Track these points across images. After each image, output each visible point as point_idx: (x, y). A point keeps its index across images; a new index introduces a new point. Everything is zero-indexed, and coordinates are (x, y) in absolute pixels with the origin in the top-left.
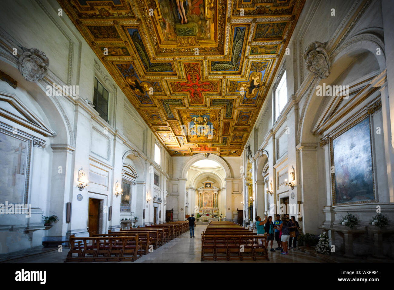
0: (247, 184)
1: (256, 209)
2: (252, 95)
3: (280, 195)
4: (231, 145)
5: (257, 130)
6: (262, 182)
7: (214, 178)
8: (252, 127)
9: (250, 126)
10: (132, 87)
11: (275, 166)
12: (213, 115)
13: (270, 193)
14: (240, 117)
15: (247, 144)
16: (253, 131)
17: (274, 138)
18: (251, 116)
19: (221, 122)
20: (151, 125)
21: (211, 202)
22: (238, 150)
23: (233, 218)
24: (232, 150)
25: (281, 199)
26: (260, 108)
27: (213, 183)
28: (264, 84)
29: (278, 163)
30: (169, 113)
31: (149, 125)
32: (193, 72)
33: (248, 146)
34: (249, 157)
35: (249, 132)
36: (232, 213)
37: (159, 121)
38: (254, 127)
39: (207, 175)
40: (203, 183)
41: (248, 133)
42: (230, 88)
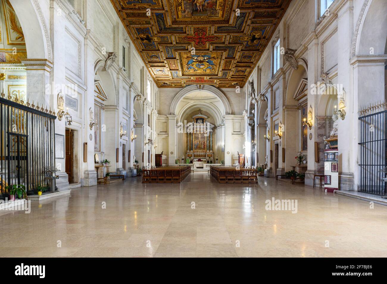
0: (250, 124)
1: (257, 154)
2: (254, 43)
3: (275, 141)
4: (231, 78)
5: (261, 70)
6: (264, 125)
7: (208, 111)
8: (255, 65)
9: (253, 63)
10: (142, 39)
11: (272, 116)
12: (214, 55)
13: (268, 139)
14: (243, 57)
15: (250, 79)
16: (256, 68)
17: (272, 90)
18: (253, 56)
19: (222, 61)
20: (147, 62)
21: (204, 143)
22: (240, 83)
23: (233, 164)
24: (233, 82)
25: (275, 145)
26: (262, 51)
27: (206, 117)
28: (264, 38)
29: (274, 113)
30: (170, 54)
31: (145, 63)
32: (200, 31)
33: (251, 81)
34: (252, 94)
35: (253, 68)
36: (232, 158)
37: (157, 59)
38: (257, 65)
39: (198, 108)
40: (193, 117)
41: (251, 69)
42: (233, 39)
